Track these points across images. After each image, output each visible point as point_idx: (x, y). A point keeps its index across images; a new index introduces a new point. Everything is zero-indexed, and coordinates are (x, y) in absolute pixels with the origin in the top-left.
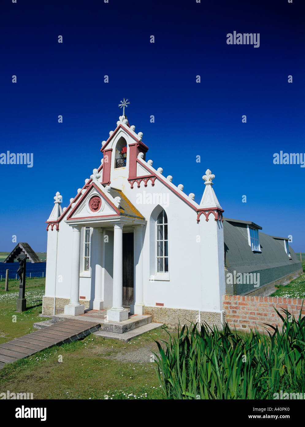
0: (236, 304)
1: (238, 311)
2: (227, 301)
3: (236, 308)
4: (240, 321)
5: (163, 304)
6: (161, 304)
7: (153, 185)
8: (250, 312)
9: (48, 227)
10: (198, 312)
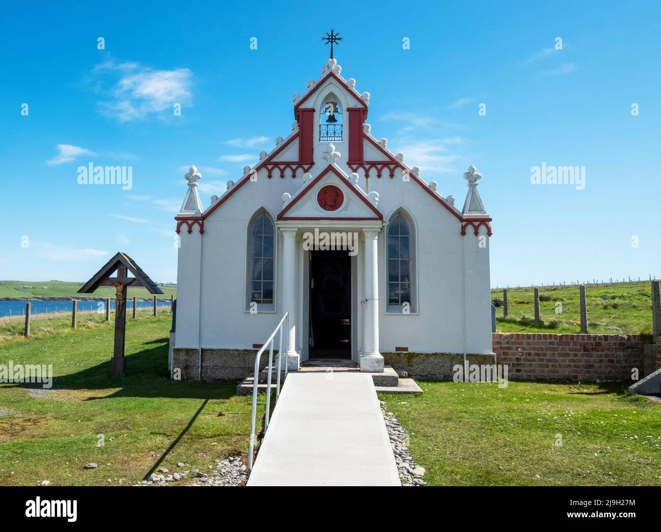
0: (508, 343)
1: (509, 352)
3: (508, 348)
4: (513, 364)
5: (407, 348)
6: (401, 348)
7: (392, 176)
8: (525, 352)
9: (179, 226)
10: (462, 356)
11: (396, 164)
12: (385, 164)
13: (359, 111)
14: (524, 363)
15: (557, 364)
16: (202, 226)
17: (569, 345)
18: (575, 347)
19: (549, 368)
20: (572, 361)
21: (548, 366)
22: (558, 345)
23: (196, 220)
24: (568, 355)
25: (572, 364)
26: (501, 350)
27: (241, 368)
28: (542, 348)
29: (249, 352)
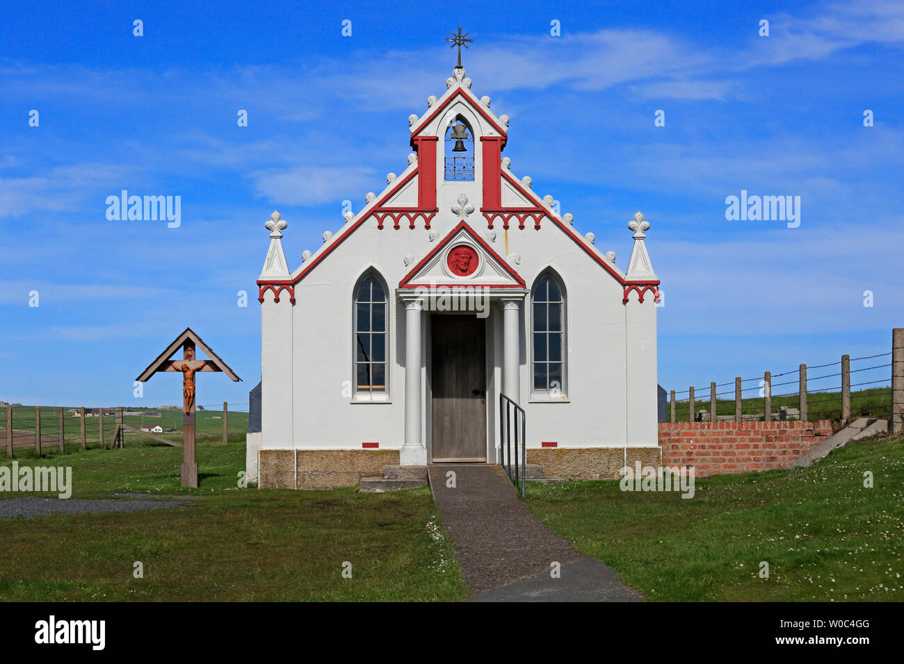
0: (678, 434)
1: (680, 445)
2: (665, 431)
3: (678, 441)
4: (683, 459)
5: (556, 443)
6: (548, 443)
7: (537, 227)
8: (698, 444)
9: (262, 293)
10: (621, 450)
11: (543, 212)
12: (528, 212)
13: (496, 140)
14: (696, 457)
15: (735, 457)
16: (292, 293)
17: (749, 435)
18: (756, 437)
19: (725, 463)
20: (752, 453)
21: (724, 460)
22: (736, 435)
23: (284, 284)
24: (747, 446)
25: (752, 457)
26: (669, 443)
27: (347, 472)
28: (717, 439)
29: (357, 452)
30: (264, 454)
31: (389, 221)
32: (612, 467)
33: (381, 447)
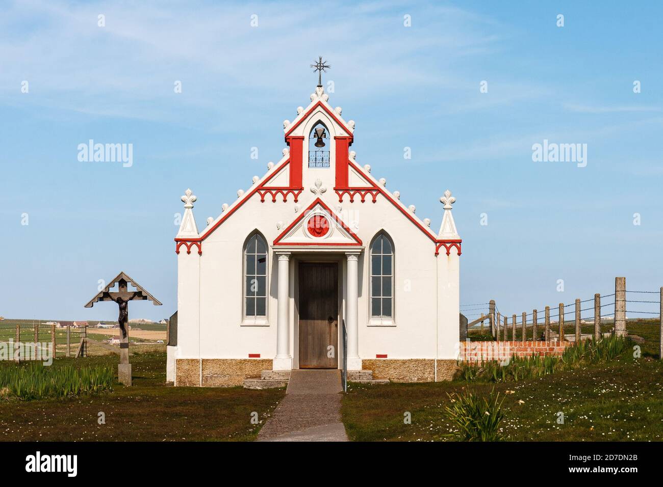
5: (386, 355)
6: (381, 355)
7: (374, 201)
9: (178, 247)
10: (433, 360)
11: (378, 190)
12: (368, 190)
13: (346, 139)
16: (199, 247)
17: (527, 351)
18: (532, 352)
23: (194, 241)
27: (238, 375)
29: (245, 360)
30: (179, 361)
31: (268, 197)
32: (426, 373)
33: (262, 358)
